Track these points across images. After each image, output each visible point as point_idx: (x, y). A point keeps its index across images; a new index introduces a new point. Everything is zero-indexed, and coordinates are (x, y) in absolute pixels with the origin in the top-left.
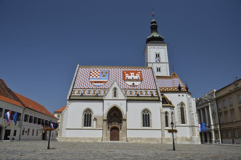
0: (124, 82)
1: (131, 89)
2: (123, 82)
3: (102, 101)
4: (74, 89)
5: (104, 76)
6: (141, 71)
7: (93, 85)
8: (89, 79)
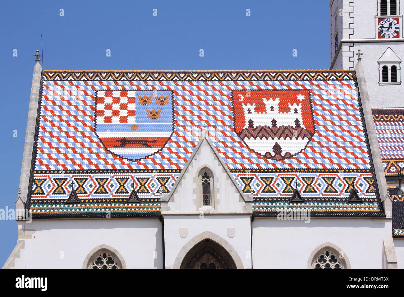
0: (237, 139)
1: (268, 170)
2: (234, 141)
3: (157, 222)
4: (37, 172)
5: (154, 116)
6: (308, 88)
7: (115, 156)
8: (94, 130)
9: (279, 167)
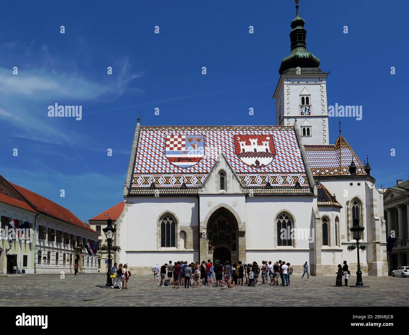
1: (253, 173)
2: (235, 158)
4: (135, 173)
5: (194, 147)
6: (272, 134)
7: (175, 166)
8: (165, 154)
9: (259, 171)
